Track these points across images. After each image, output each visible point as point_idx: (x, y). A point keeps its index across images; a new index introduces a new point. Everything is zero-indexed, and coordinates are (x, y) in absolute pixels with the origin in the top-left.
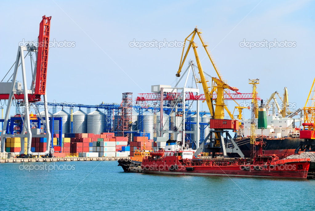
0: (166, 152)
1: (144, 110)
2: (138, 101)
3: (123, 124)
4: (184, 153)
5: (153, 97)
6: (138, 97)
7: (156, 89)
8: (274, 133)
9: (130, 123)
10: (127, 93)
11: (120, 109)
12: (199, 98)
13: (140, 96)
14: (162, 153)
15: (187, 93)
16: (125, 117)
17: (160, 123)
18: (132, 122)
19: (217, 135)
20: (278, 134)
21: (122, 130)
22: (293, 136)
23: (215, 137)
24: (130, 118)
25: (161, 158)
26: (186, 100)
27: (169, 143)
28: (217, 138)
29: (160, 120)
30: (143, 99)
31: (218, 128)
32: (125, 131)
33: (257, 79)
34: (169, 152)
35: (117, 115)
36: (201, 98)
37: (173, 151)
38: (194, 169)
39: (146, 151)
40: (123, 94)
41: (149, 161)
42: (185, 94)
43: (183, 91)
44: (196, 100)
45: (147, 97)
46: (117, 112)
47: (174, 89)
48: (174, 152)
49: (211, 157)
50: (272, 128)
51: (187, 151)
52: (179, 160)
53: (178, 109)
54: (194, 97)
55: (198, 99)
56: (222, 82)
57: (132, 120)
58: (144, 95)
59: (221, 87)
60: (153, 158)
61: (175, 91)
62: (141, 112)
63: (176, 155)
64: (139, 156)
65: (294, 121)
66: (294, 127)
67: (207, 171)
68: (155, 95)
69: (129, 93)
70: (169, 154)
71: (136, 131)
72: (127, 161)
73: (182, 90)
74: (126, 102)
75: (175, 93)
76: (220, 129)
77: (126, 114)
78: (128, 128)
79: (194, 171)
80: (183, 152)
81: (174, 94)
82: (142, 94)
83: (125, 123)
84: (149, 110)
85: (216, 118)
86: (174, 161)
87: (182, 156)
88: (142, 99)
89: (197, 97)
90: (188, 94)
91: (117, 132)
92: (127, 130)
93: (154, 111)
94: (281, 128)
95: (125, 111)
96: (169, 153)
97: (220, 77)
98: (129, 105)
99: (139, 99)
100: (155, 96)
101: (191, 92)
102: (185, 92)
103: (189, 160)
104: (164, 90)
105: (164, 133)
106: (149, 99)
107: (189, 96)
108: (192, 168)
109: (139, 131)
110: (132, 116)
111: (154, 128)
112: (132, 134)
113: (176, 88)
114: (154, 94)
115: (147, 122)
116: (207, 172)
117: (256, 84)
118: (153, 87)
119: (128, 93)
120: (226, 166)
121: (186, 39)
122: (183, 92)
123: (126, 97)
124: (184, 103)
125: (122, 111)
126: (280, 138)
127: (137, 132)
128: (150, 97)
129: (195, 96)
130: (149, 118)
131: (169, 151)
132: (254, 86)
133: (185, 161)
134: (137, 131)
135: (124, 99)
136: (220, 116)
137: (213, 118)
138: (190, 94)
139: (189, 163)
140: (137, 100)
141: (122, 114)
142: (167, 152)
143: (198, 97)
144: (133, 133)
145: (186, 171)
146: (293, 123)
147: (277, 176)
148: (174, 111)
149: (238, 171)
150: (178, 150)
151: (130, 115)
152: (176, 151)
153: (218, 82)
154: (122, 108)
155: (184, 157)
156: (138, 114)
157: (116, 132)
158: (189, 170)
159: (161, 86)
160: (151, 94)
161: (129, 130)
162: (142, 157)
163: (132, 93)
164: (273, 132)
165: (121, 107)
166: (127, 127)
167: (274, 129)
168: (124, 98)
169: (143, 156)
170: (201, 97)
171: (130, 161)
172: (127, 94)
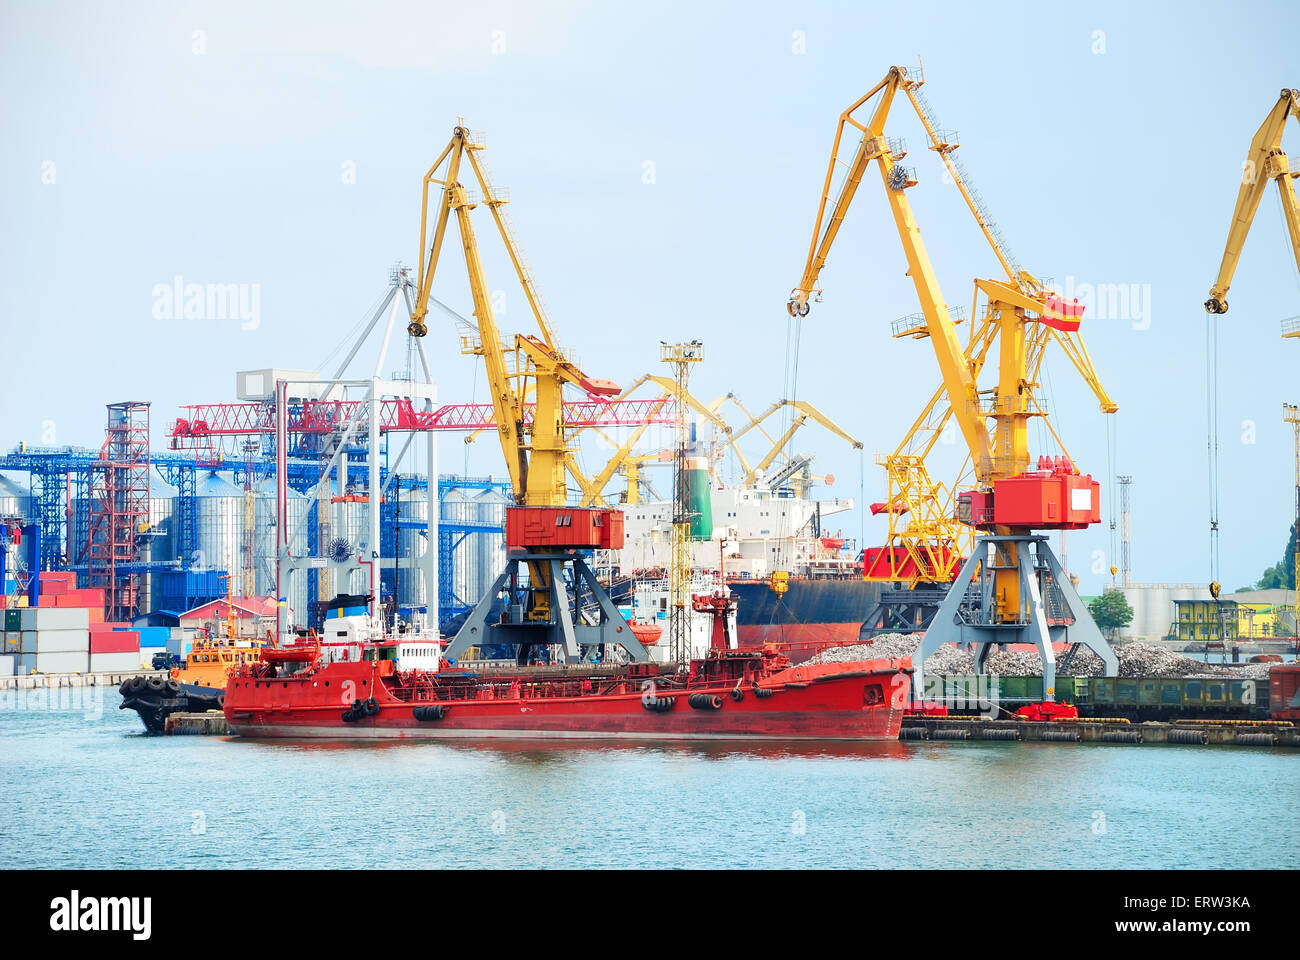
0: (326, 645)
1: (201, 474)
2: (179, 438)
3: (109, 535)
4: (402, 647)
5: (242, 418)
6: (179, 420)
7: (256, 388)
8: (740, 557)
9: (143, 529)
10: (126, 406)
11: (98, 471)
12: (436, 420)
13: (190, 417)
14: (312, 648)
15: (385, 402)
16: (119, 506)
17: (274, 529)
18: (151, 524)
19: (534, 573)
20: (754, 560)
21: (110, 561)
22: (815, 571)
23: (530, 583)
24: (141, 510)
25: (307, 669)
26: (384, 430)
27: (341, 610)
28: (537, 584)
29: (274, 514)
30: (202, 429)
31: (537, 543)
32: (122, 565)
33: (694, 342)
34: (343, 644)
35: (85, 496)
36: (444, 419)
37: (357, 640)
38: (446, 710)
39: (238, 644)
40: (109, 406)
41: (257, 685)
42: (378, 406)
43: (370, 393)
44: (425, 430)
45: (220, 420)
46: (85, 485)
47: (332, 384)
48: (362, 645)
49: (514, 665)
50: (733, 537)
51: (417, 638)
52: (384, 679)
53: (350, 468)
54: (418, 417)
55: (433, 425)
56: (553, 355)
57: (152, 515)
58: (205, 410)
59: (548, 373)
60: (273, 673)
61: (337, 394)
62: (187, 483)
63: (372, 659)
64: (211, 663)
65: (818, 511)
66: (819, 535)
67: (501, 719)
68: (253, 411)
69: (134, 405)
70: (340, 655)
71: (166, 563)
72: (158, 687)
73: (366, 390)
74: (124, 444)
75: (338, 404)
76: (546, 548)
77: (122, 491)
78: (135, 549)
79: (445, 722)
80: (398, 643)
81: (334, 405)
82: (198, 407)
83: (120, 530)
84: (220, 473)
85: (533, 502)
86: (365, 683)
87: (395, 661)
88: (196, 429)
89: (430, 416)
90: (392, 406)
91: (85, 570)
92: (128, 561)
93: (242, 476)
94: (766, 537)
95: (121, 478)
96: (342, 648)
97: (547, 336)
98: (137, 455)
99: (183, 429)
100: (253, 417)
101: (402, 398)
102: (377, 396)
103: (426, 675)
104: (292, 392)
105: (291, 570)
106: (227, 428)
107: (396, 416)
108: (439, 708)
109: (179, 562)
110: (152, 501)
111: (244, 549)
112: (149, 575)
113: (341, 382)
114: (248, 408)
115: (214, 522)
116: (500, 723)
117: (690, 364)
118: (241, 377)
119: (129, 403)
120: (579, 696)
121: (428, 178)
122: (369, 399)
123: (123, 420)
124: (376, 442)
125: (107, 480)
126: (763, 579)
127: (174, 566)
128: (232, 420)
129: (422, 414)
130: (225, 505)
131: (342, 639)
132: (682, 371)
133: (407, 681)
134: (171, 563)
135: (113, 431)
136: (547, 493)
137: (521, 502)
138: (400, 407)
139: (423, 690)
140: (175, 435)
141: (109, 492)
142: (332, 645)
143: (434, 417)
144: (154, 569)
145: (415, 721)
146: (815, 519)
147: (784, 733)
148: (333, 476)
149: (625, 716)
150: (381, 638)
151: (139, 495)
152: (372, 641)
153: (539, 357)
154: (106, 468)
155: (406, 664)
156: (175, 491)
157: (81, 567)
158: (428, 718)
159: (277, 376)
160: (237, 409)
161: (139, 559)
162: (224, 668)
163: (148, 405)
164: (734, 556)
165: (101, 462)
166: (129, 546)
167: (741, 545)
168: (116, 424)
169: (227, 665)
170: (447, 415)
171: (173, 688)
172: (126, 410)
